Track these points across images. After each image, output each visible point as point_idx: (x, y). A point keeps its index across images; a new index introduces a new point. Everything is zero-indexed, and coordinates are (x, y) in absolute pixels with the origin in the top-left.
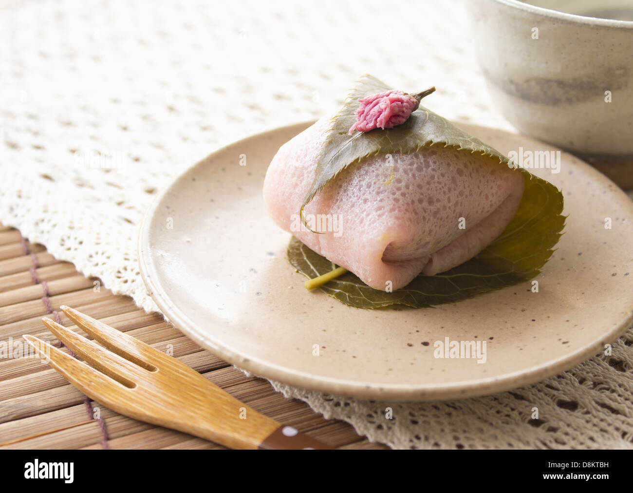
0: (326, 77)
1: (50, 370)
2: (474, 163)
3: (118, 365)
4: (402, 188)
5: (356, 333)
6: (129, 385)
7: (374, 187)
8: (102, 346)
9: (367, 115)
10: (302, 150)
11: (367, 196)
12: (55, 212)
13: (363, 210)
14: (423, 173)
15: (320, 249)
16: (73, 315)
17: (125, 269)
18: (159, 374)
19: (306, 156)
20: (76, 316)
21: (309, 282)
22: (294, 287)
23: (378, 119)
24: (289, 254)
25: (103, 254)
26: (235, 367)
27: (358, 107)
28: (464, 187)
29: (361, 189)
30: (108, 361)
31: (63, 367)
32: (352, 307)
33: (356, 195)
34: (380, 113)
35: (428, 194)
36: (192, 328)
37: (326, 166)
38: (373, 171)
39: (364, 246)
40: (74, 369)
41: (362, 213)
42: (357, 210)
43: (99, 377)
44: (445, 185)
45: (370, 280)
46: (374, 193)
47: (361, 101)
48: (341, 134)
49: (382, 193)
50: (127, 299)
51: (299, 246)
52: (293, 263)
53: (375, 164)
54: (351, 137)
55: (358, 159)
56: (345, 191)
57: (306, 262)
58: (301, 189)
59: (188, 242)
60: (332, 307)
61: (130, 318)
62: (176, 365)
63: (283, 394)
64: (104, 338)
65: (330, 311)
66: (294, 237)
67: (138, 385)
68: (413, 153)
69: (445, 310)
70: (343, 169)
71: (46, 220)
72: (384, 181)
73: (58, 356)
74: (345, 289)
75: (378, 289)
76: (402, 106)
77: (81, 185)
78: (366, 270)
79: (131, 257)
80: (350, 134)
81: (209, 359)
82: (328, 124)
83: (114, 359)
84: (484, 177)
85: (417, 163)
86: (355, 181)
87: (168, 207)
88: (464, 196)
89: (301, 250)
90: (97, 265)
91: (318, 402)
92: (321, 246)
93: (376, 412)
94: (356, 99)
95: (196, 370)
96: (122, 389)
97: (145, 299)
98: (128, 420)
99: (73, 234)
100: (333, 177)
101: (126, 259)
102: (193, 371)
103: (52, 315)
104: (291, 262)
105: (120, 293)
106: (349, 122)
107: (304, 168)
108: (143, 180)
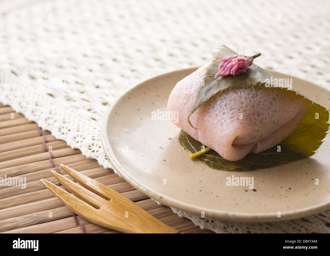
0: (195, 45)
1: (54, 198)
2: (282, 94)
3: (90, 196)
4: (244, 107)
5: (217, 183)
6: (97, 207)
7: (229, 106)
8: (82, 186)
9: (225, 67)
10: (189, 85)
11: (225, 111)
12: (55, 114)
13: (223, 118)
14: (255, 99)
15: (198, 138)
16: (67, 169)
17: (93, 145)
18: (112, 202)
19: (191, 88)
20: (68, 170)
21: (191, 155)
22: (183, 157)
23: (231, 70)
24: (180, 139)
25: (81, 136)
26: (152, 199)
27: (220, 63)
28: (277, 107)
29: (222, 107)
30: (85, 194)
31: (61, 197)
32: (214, 169)
33: (219, 110)
34: (232, 66)
35: (258, 111)
36: (131, 179)
37: (203, 94)
38: (228, 98)
39: (223, 138)
40: (68, 198)
41: (222, 119)
42: (219, 118)
43: (81, 203)
44: (267, 106)
45: (225, 155)
46: (229, 109)
47: (222, 60)
48: (210, 77)
49: (233, 109)
50: (94, 161)
51: (185, 135)
52: (182, 144)
53: (229, 94)
54: (216, 79)
55: (220, 91)
56: (213, 108)
57: (189, 144)
58: (188, 106)
59: (127, 131)
60: (204, 169)
61: (96, 171)
62: (121, 198)
63: (178, 215)
64: (83, 182)
65: (203, 171)
66: (182, 131)
67: (101, 208)
68: (250, 89)
69: (264, 172)
70: (212, 96)
71: (51, 118)
72: (234, 103)
73: (59, 191)
74: (211, 159)
75: (229, 160)
76: (244, 63)
77: (69, 100)
78: (223, 150)
79: (96, 138)
80: (215, 77)
81: (138, 194)
82: (204, 71)
83: (89, 194)
84: (286, 102)
85: (252, 94)
86: (218, 103)
87: (116, 113)
88: (276, 112)
89: (186, 137)
90: (78, 142)
91: (197, 220)
92: (198, 136)
93: (228, 226)
94: (219, 58)
95: (132, 200)
96: (93, 210)
97: (104, 161)
98: (96, 226)
99: (65, 126)
100: (207, 100)
101: (93, 139)
102: (130, 201)
103: (54, 168)
104: (181, 144)
105: (91, 157)
106: (215, 71)
107: (190, 95)
108: (101, 98)
